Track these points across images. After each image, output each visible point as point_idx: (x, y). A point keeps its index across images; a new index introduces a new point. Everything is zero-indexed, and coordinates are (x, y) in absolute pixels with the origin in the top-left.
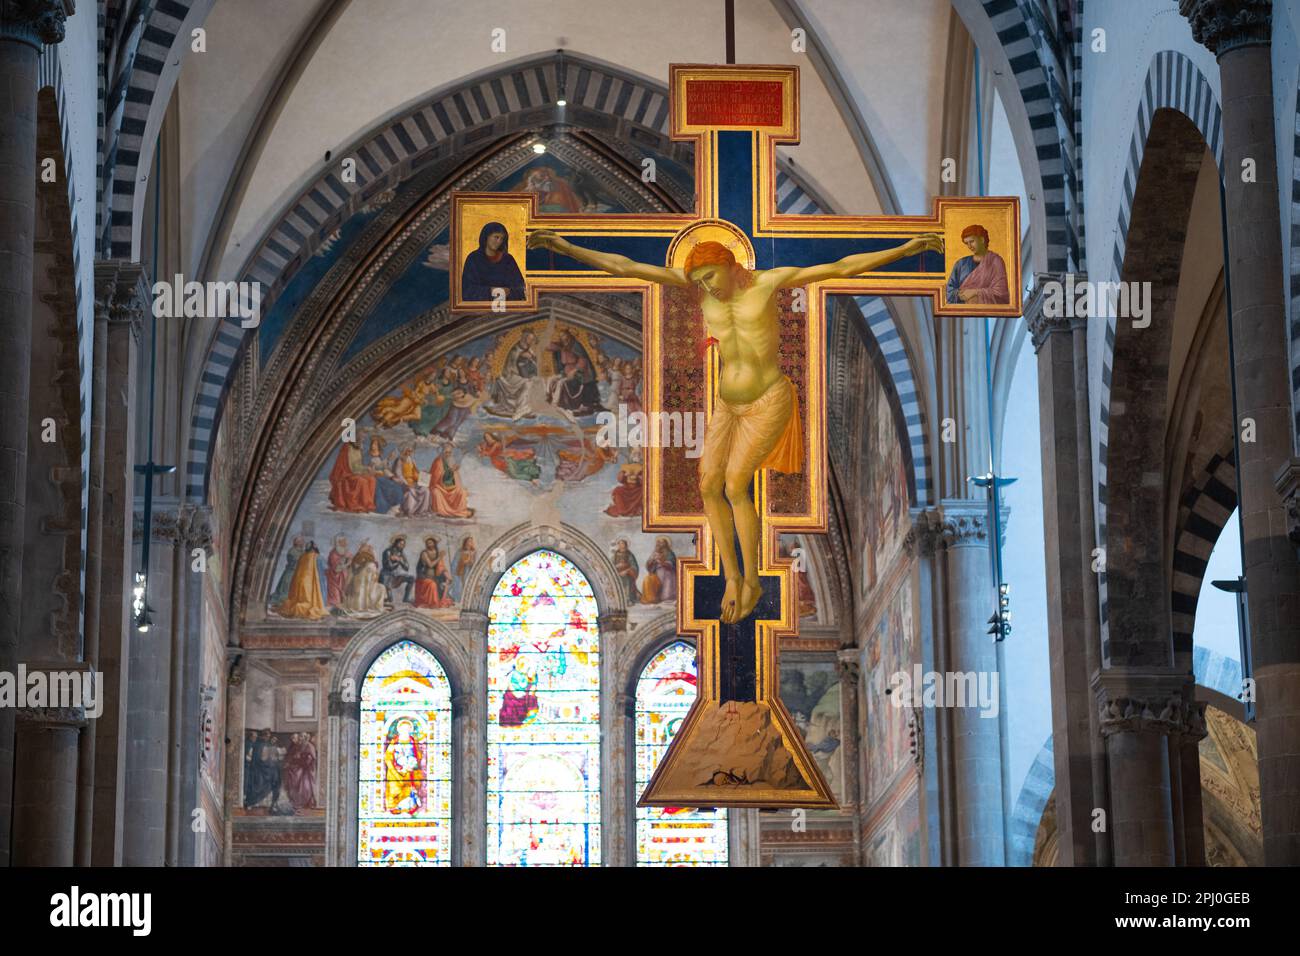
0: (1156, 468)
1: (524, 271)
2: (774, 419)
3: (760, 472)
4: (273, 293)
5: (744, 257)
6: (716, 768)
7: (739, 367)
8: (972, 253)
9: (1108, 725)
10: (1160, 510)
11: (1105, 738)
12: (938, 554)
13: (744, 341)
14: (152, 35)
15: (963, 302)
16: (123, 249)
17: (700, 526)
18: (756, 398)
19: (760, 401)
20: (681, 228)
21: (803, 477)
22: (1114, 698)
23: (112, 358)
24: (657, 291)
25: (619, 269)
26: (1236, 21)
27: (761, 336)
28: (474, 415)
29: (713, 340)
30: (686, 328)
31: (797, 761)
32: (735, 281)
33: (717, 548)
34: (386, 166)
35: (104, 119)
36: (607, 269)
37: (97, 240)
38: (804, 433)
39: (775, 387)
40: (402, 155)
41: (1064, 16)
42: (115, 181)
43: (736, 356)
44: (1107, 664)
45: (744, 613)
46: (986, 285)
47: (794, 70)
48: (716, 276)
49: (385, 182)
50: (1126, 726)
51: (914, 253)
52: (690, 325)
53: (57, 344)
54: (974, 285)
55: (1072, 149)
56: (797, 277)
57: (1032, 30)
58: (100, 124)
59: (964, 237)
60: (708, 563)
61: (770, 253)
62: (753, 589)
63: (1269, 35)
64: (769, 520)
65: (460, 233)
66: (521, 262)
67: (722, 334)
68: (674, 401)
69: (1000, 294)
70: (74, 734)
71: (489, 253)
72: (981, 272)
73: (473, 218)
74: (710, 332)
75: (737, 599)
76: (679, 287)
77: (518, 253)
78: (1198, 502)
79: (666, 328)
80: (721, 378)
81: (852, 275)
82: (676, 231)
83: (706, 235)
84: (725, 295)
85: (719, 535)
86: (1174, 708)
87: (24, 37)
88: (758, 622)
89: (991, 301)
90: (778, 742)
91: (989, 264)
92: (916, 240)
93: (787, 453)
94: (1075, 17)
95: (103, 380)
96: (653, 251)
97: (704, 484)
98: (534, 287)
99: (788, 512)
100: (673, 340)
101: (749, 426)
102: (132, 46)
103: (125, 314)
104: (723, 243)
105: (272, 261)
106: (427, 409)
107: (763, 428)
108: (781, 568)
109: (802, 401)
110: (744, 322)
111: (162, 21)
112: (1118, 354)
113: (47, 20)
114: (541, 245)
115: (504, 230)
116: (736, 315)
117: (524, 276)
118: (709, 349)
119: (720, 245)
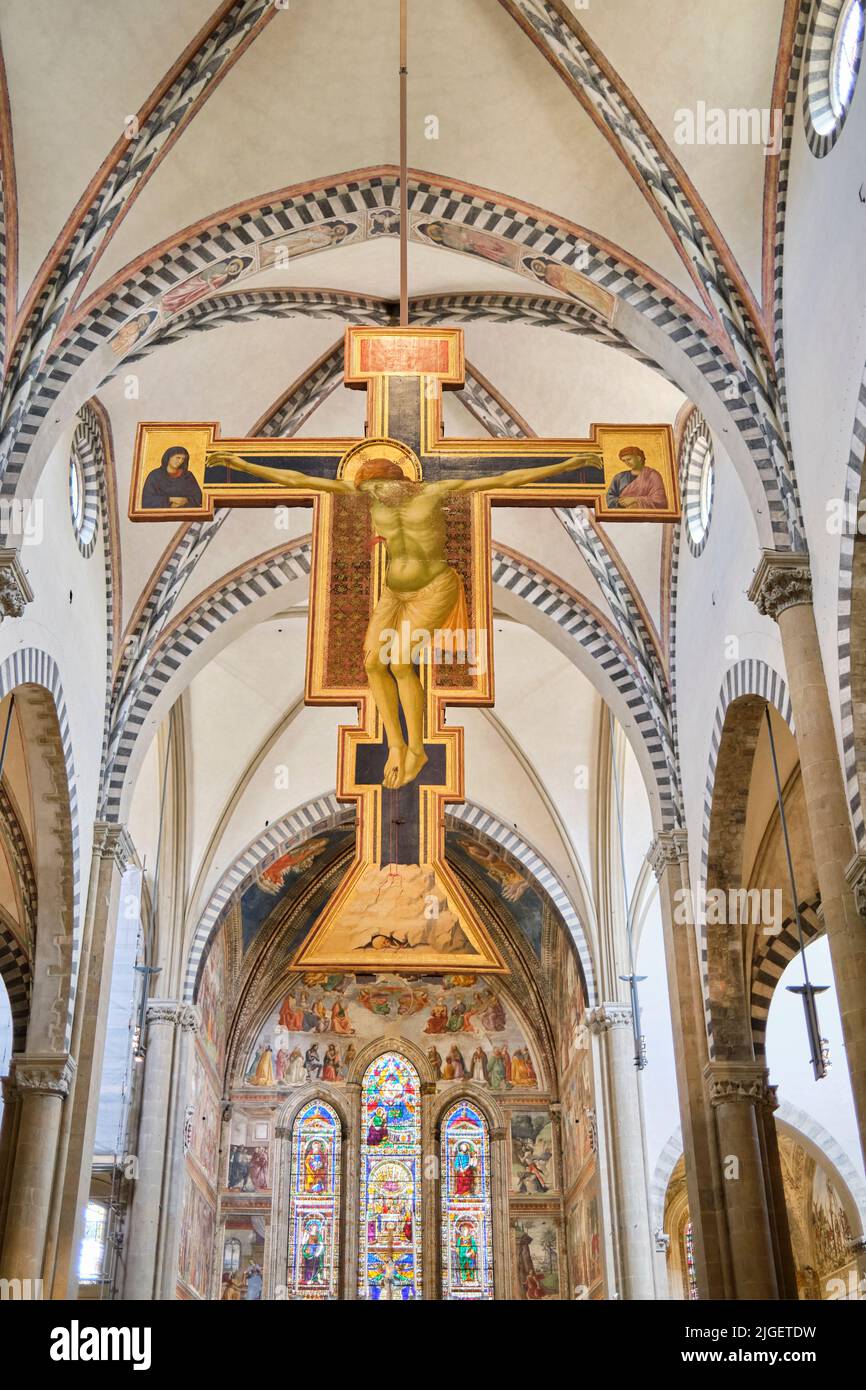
0: (736, 940)
1: (201, 484)
2: (440, 604)
6: (375, 932)
7: (406, 559)
8: (629, 469)
10: (741, 964)
13: (410, 538)
14: (140, 705)
15: (624, 507)
16: (113, 818)
17: (364, 698)
19: (426, 589)
20: (349, 450)
24: (326, 499)
26: (789, 589)
27: (429, 534)
29: (381, 539)
30: (354, 528)
33: (380, 718)
35: (107, 746)
36: (281, 482)
37: (97, 811)
38: (470, 616)
39: (442, 576)
42: (112, 781)
43: (403, 552)
45: (409, 779)
46: (645, 494)
47: (460, 331)
51: (575, 468)
52: (359, 526)
53: (61, 860)
54: (633, 494)
55: (674, 761)
56: (462, 488)
57: (647, 699)
58: (104, 748)
59: (621, 456)
60: (370, 731)
62: (417, 757)
63: (811, 597)
64: (434, 693)
66: (199, 477)
67: (390, 534)
68: (341, 589)
69: (659, 501)
70: (57, 1100)
71: (170, 470)
72: (640, 483)
74: (379, 531)
75: (401, 766)
76: (349, 496)
79: (335, 529)
80: (388, 570)
81: (515, 486)
82: (345, 452)
83: (376, 453)
84: (395, 504)
85: (383, 706)
86: (758, 1087)
88: (422, 788)
91: (647, 478)
92: (575, 458)
94: (671, 690)
97: (369, 661)
98: (210, 496)
99: (453, 685)
100: (342, 539)
101: (415, 610)
102: (126, 708)
103: (111, 853)
104: (391, 459)
107: (429, 612)
108: (447, 736)
109: (468, 589)
110: (411, 525)
111: (146, 697)
112: (710, 867)
113: (8, 594)
114: (220, 464)
115: (186, 453)
116: (404, 518)
117: (201, 488)
118: (377, 546)
119: (388, 462)
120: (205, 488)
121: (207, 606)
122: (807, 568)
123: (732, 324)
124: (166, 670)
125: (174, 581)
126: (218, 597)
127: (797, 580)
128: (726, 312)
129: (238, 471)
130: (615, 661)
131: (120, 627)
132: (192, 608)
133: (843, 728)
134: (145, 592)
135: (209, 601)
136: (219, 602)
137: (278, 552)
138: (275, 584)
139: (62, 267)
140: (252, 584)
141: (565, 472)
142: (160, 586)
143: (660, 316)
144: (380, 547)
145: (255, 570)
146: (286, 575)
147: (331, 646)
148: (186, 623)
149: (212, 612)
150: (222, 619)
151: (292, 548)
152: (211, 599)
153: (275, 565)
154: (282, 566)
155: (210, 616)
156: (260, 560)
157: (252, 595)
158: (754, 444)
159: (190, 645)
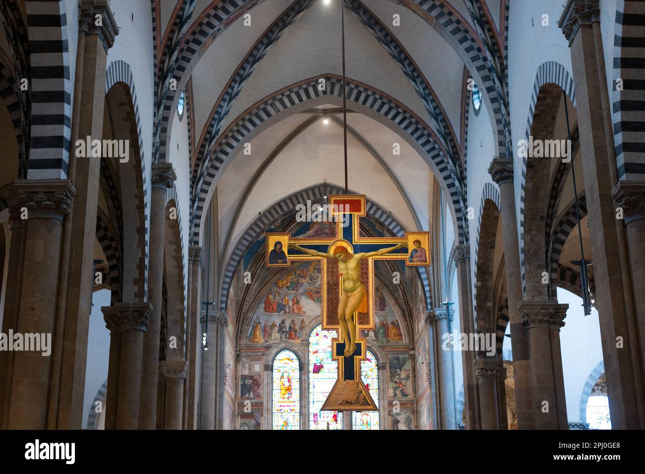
0: (490, 301)
1: (287, 255)
2: (360, 297)
3: (355, 312)
4: (245, 252)
5: (350, 250)
6: (343, 400)
7: (349, 282)
8: (416, 248)
9: (478, 375)
10: (492, 313)
11: (478, 379)
12: (434, 324)
13: (350, 274)
14: (206, 183)
15: (414, 262)
16: (197, 243)
17: (338, 329)
18: (354, 291)
19: (355, 292)
20: (332, 242)
21: (368, 314)
22: (480, 368)
23: (193, 274)
25: (314, 254)
26: (503, 176)
27: (355, 273)
28: (304, 285)
29: (342, 274)
31: (367, 397)
32: (348, 257)
33: (343, 335)
34: (276, 216)
35: (191, 207)
36: (311, 254)
37: (189, 241)
38: (368, 301)
39: (360, 287)
40: (281, 212)
41: (461, 172)
42: (195, 224)
43: (348, 279)
44: (477, 358)
45: (351, 354)
46: (420, 257)
47: (364, 196)
48: (342, 256)
49: (276, 220)
50: (483, 376)
51: (399, 248)
52: (335, 270)
53: (177, 270)
54: (417, 257)
55: (465, 210)
56: (365, 255)
57: (453, 176)
58: (190, 208)
59: (414, 243)
60: (340, 339)
61: (358, 249)
62: (353, 347)
63: (513, 179)
64: (358, 327)
65: (269, 244)
66: (286, 252)
67: (344, 272)
68: (330, 292)
69: (424, 259)
70: (182, 381)
71: (277, 250)
72: (419, 253)
73: (273, 240)
74: (341, 272)
75: (349, 349)
76: (332, 259)
77: (285, 250)
78: (503, 310)
79: (328, 271)
80: (344, 285)
81: (381, 255)
82: (330, 243)
83: (339, 244)
84: (345, 261)
85: (344, 331)
86: (497, 370)
87: (162, 187)
89: (422, 262)
90: (361, 392)
91: (421, 251)
92: (400, 244)
93: (363, 307)
94: (465, 172)
95: (191, 280)
96: (324, 249)
97: (339, 316)
99: (363, 324)
100: (330, 274)
101: (352, 299)
102: (199, 186)
103: (197, 261)
104: (344, 246)
105: (244, 243)
106: (291, 283)
107: (356, 299)
108: (362, 341)
109: (367, 291)
110: (350, 269)
111: (208, 179)
112: (478, 268)
113: (168, 182)
114: (292, 248)
115: (281, 244)
116: (348, 267)
117: (287, 257)
118: (340, 277)
119: (343, 247)
121: (235, 128)
122: (512, 165)
123: (486, 42)
124: (217, 164)
125: (220, 120)
126: (241, 123)
127: (507, 172)
128: (483, 36)
129: (298, 250)
130: (438, 155)
131: (195, 145)
132: (228, 130)
133: (521, 244)
134: (206, 125)
136: (241, 126)
137: (269, 97)
138: (269, 115)
139: (180, 17)
140: (257, 115)
141: (396, 249)
142: (213, 122)
143: (454, 30)
145: (259, 107)
146: (274, 110)
147: (328, 312)
148: (225, 138)
149: (238, 131)
150: (243, 135)
151: (276, 95)
152: (237, 125)
153: (268, 104)
154: (272, 105)
155: (237, 134)
156: (260, 103)
157: (257, 121)
158: (493, 100)
159: (228, 150)
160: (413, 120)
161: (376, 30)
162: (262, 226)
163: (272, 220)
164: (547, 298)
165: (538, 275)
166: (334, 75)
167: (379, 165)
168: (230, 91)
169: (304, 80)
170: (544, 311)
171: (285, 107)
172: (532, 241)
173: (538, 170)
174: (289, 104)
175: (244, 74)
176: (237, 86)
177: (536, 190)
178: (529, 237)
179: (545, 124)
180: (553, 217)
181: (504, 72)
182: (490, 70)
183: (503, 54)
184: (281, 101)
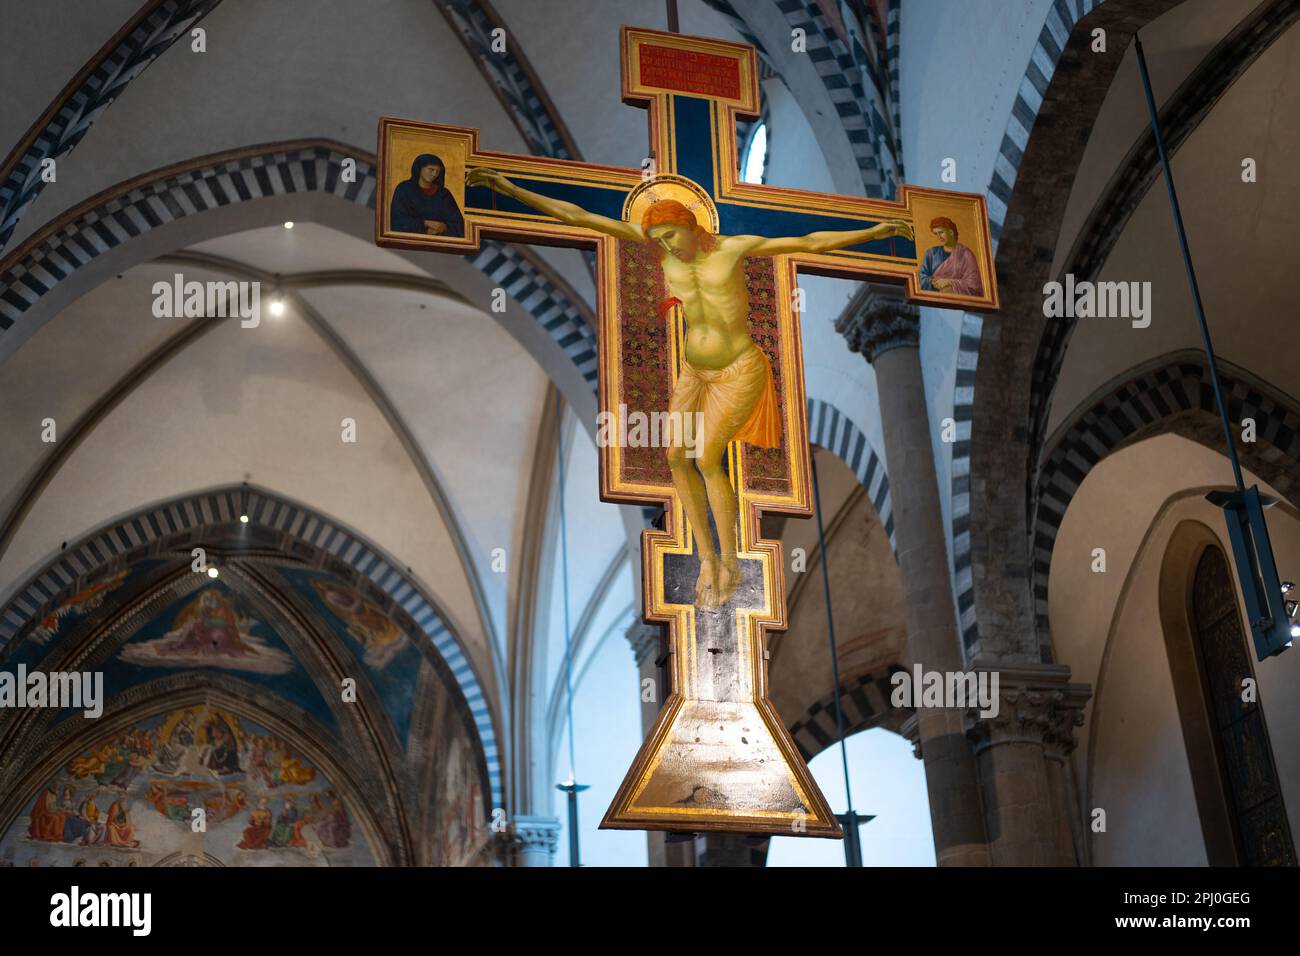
1: (462, 207)
2: (748, 388)
3: (734, 443)
4: (11, 646)
5: (707, 219)
7: (705, 331)
8: (942, 244)
12: (509, 858)
13: (709, 303)
15: (939, 290)
17: (669, 497)
18: (726, 365)
19: (730, 369)
20: (637, 183)
21: (781, 453)
25: (570, 217)
27: (728, 302)
29: (676, 301)
30: (645, 285)
32: (698, 244)
33: (688, 524)
36: (557, 216)
38: (780, 406)
39: (746, 355)
43: (702, 319)
45: (723, 599)
46: (960, 276)
48: (677, 236)
51: (884, 237)
52: (650, 282)
54: (947, 275)
56: (764, 247)
59: (933, 226)
60: (679, 540)
61: (736, 219)
62: (732, 573)
64: (747, 497)
66: (459, 198)
67: (685, 295)
68: (634, 360)
69: (973, 287)
71: (422, 184)
72: (953, 263)
74: (673, 291)
75: (713, 581)
76: (637, 243)
79: (623, 283)
80: (686, 340)
81: (822, 251)
82: (632, 187)
83: (664, 193)
84: (688, 256)
85: (691, 509)
89: (966, 292)
91: (960, 257)
92: (884, 224)
93: (763, 426)
96: (608, 203)
97: (671, 453)
98: (474, 224)
99: (766, 490)
100: (633, 296)
101: (719, 394)
104: (684, 202)
105: (12, 620)
106: (110, 766)
107: (735, 397)
108: (763, 550)
110: (709, 285)
114: (482, 183)
115: (440, 164)
116: (701, 278)
117: (463, 213)
118: (672, 309)
119: (680, 205)
120: (466, 213)
121: (55, 242)
125: (17, 204)
126: (72, 231)
127: (904, 316)
129: (504, 196)
132: (33, 243)
133: (954, 507)
135: (59, 235)
136: (72, 237)
137: (158, 176)
138: (154, 221)
140: (120, 217)
141: (874, 240)
144: (676, 312)
145: (126, 197)
146: (170, 209)
148: (25, 263)
149: (63, 251)
150: (76, 263)
151: (178, 174)
152: (61, 233)
153: (154, 194)
154: (164, 196)
155: (59, 257)
156: (134, 185)
157: (120, 233)
158: (856, 137)
159: (31, 296)
160: (540, 280)
161: (474, 23)
162: (68, 580)
163: (96, 565)
164: (1037, 660)
165: (1009, 596)
166: (340, 144)
167: (396, 444)
168: (54, 129)
169: (259, 147)
170: (1037, 696)
171: (201, 206)
172: (992, 496)
173: (1020, 291)
174: (211, 202)
175: (101, 87)
176: (78, 116)
177: (1007, 352)
178: (982, 486)
179: (1060, 152)
180: (1039, 440)
181: (887, 68)
182: (845, 61)
183: (882, 20)
184: (190, 190)
